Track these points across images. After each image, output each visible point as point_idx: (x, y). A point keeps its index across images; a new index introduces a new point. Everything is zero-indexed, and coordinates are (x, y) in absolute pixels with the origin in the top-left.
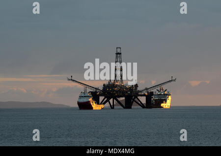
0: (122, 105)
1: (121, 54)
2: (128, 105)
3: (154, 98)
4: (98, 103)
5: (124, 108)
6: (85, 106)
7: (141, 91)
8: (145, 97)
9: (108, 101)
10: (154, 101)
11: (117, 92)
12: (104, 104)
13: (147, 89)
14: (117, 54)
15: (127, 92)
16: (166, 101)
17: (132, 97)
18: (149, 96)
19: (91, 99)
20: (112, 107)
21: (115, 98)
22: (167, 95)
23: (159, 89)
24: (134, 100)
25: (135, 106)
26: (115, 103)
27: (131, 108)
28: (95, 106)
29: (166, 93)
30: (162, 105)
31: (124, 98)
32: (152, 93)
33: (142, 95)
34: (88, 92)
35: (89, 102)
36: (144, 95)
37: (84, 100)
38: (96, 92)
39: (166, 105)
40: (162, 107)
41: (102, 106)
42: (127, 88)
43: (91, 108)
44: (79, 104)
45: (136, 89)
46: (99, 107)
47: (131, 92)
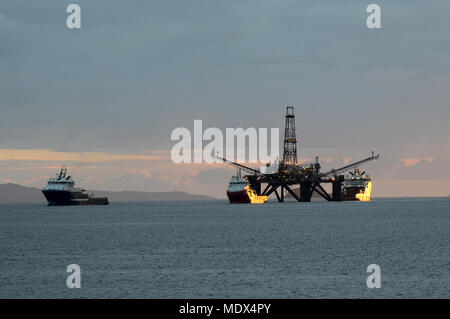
0: (296, 197)
1: (293, 117)
2: (305, 196)
3: (345, 185)
4: (258, 193)
5: (300, 201)
6: (238, 198)
7: (325, 175)
8: (331, 184)
9: (274, 189)
10: (345, 191)
11: (288, 176)
12: (268, 195)
13: (334, 171)
14: (288, 117)
15: (303, 176)
16: (364, 190)
17: (311, 183)
18: (338, 182)
19: (247, 188)
20: (281, 200)
21: (284, 185)
22: (365, 180)
23: (352, 171)
24: (314, 188)
25: (315, 198)
26: (285, 194)
27: (309, 201)
28: (253, 198)
29: (364, 177)
30: (358, 196)
31: (298, 186)
32: (342, 178)
33: (326, 181)
34: (243, 175)
35: (245, 191)
36: (330, 181)
37: (238, 188)
38: (256, 177)
39: (364, 196)
40: (358, 199)
41: (265, 198)
42: (303, 171)
43: (247, 200)
44: (229, 194)
45: (317, 171)
46: (261, 200)
47: (310, 177)
